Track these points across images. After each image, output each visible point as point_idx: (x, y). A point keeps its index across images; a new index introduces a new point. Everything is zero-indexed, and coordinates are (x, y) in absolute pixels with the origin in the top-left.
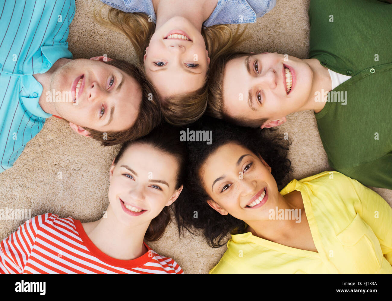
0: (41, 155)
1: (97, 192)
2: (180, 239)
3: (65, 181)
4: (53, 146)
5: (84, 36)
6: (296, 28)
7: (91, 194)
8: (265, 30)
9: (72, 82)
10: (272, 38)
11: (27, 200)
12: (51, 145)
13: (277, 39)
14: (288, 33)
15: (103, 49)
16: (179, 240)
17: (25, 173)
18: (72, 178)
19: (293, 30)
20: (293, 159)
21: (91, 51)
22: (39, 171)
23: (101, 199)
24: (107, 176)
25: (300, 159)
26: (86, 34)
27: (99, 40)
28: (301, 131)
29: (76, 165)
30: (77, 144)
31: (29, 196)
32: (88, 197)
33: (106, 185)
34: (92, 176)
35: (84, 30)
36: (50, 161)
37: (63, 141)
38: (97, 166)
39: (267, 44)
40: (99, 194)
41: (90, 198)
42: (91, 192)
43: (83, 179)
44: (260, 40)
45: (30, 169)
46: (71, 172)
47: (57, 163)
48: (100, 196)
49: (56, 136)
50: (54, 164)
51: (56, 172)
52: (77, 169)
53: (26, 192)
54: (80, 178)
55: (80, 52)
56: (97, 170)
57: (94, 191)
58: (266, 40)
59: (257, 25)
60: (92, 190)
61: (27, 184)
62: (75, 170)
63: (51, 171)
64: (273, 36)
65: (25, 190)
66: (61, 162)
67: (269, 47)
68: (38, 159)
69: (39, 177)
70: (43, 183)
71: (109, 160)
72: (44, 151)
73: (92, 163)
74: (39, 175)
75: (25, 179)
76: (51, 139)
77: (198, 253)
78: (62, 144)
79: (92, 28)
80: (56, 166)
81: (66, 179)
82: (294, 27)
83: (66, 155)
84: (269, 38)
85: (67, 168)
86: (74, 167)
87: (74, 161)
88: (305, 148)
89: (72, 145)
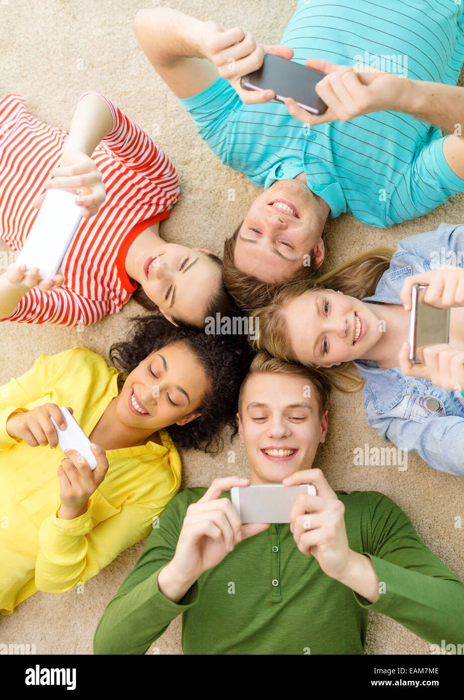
0: (232, 178)
1: (188, 235)
2: (127, 318)
3: (202, 202)
4: (241, 191)
5: (359, 233)
6: (351, 485)
7: (186, 228)
8: (351, 445)
9: (291, 201)
10: (341, 453)
11: (187, 161)
12: (242, 189)
13: (339, 458)
14: (345, 474)
15: (342, 252)
16: (125, 317)
17: (216, 160)
18: (205, 209)
19: (348, 480)
20: (197, 459)
21: (341, 240)
22: (216, 175)
23: (179, 239)
24: (202, 246)
25: (196, 468)
26: (361, 235)
27: (354, 249)
28: (228, 473)
29: (218, 215)
30: (240, 217)
31: (192, 163)
32: (184, 224)
33: (194, 244)
34: (204, 231)
35: (366, 233)
36: (225, 188)
37: (245, 203)
38: (214, 236)
39: (334, 446)
40: (184, 236)
41: (182, 227)
42: (188, 228)
43: (203, 221)
44: (340, 437)
45: (219, 166)
46: (211, 208)
47: (222, 194)
48: (182, 237)
49: (251, 196)
50: (222, 192)
51: (213, 192)
52: (214, 215)
53: (195, 161)
54: (204, 218)
55: (341, 227)
56: (210, 236)
57: (188, 232)
58: (339, 445)
59: (358, 436)
60: (190, 230)
61: (204, 162)
62: (213, 213)
63: (215, 187)
64: (343, 454)
65: (197, 159)
66: (223, 199)
67: (330, 448)
68: (228, 174)
69: (210, 174)
70: (204, 178)
71: (220, 250)
72: (237, 182)
73: (219, 231)
74: (211, 175)
75: (209, 160)
76: (249, 190)
77: (110, 337)
78: (242, 201)
79: (368, 242)
80: (219, 194)
81: (204, 203)
82: (352, 483)
83: (230, 204)
84: (341, 448)
85: (216, 204)
86: (216, 212)
87: (223, 213)
88: (207, 475)
89: (239, 211)
